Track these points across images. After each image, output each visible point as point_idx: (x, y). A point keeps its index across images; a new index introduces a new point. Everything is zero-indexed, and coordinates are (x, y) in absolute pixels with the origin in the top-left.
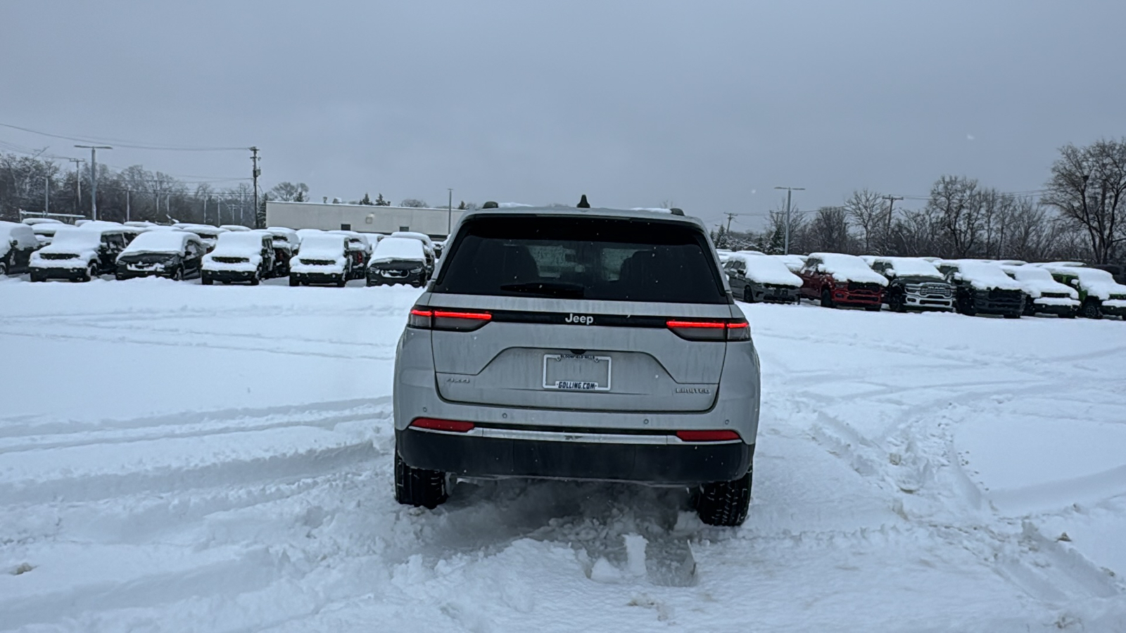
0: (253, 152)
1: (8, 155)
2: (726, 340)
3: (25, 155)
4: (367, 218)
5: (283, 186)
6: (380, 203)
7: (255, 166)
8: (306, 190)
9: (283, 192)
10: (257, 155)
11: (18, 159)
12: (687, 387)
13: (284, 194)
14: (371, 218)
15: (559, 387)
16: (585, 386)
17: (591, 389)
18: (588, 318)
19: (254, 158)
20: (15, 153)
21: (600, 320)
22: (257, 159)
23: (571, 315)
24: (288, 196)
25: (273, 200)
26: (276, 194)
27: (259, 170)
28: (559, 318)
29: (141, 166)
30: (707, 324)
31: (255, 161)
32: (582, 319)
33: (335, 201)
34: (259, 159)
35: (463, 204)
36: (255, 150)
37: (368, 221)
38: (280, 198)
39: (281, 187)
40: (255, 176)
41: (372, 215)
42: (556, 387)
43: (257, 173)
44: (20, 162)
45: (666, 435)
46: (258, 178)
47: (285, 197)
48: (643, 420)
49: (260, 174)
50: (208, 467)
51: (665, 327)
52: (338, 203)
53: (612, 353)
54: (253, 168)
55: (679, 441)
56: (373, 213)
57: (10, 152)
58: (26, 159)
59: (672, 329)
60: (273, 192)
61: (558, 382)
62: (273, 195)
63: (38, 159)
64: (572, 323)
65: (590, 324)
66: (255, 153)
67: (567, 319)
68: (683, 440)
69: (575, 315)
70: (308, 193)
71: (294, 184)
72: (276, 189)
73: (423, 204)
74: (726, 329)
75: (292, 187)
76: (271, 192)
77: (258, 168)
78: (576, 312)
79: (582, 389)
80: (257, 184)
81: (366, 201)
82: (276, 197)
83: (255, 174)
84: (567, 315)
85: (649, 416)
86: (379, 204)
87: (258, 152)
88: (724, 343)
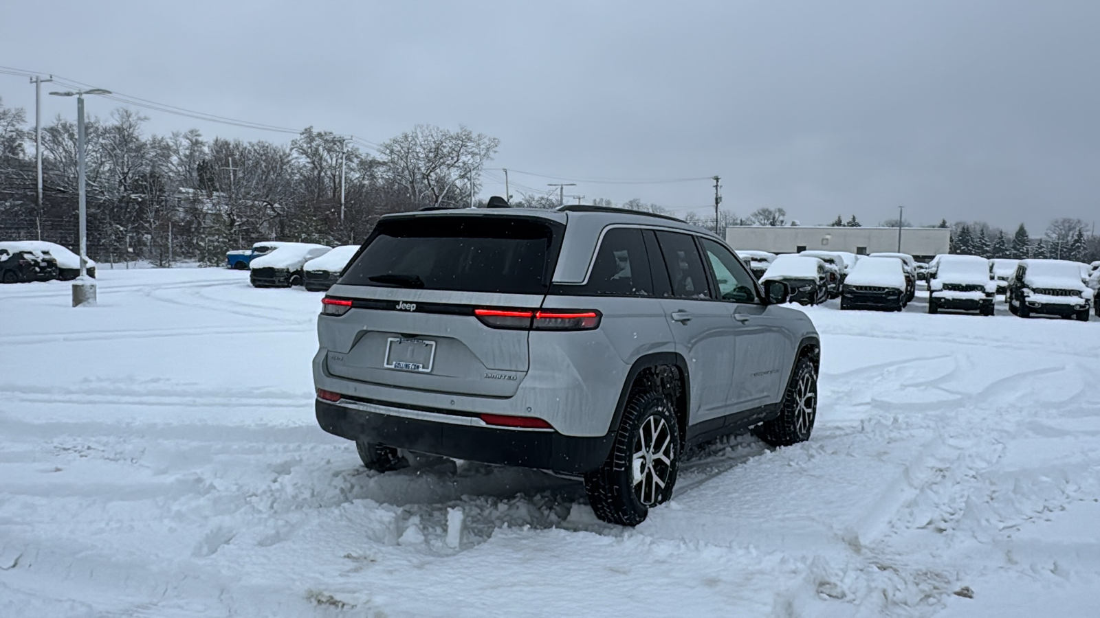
0: (715, 181)
1: (529, 196)
2: (530, 329)
3: (540, 196)
4: (823, 240)
5: (761, 212)
6: (853, 223)
7: (717, 194)
8: (783, 215)
9: (761, 217)
10: (719, 184)
11: (536, 199)
12: (495, 373)
13: (761, 220)
14: (827, 239)
15: (395, 367)
16: (413, 367)
17: (416, 370)
18: (412, 305)
19: (717, 186)
20: (534, 194)
21: (422, 308)
22: (718, 187)
23: (401, 303)
24: (766, 221)
25: (751, 225)
26: (753, 219)
27: (721, 198)
28: (391, 305)
29: (639, 199)
30: (509, 312)
31: (717, 189)
32: (407, 306)
33: (793, 224)
34: (721, 186)
35: (944, 222)
36: (717, 179)
37: (825, 242)
38: (758, 223)
39: (759, 213)
40: (717, 203)
41: (828, 237)
42: (392, 367)
43: (719, 201)
44: (538, 201)
45: (472, 416)
46: (719, 205)
47: (763, 222)
48: (450, 401)
49: (721, 201)
50: (296, 428)
51: (473, 314)
52: (796, 225)
53: (437, 339)
54: (715, 196)
55: (483, 424)
56: (829, 234)
57: (530, 194)
58: (542, 198)
59: (479, 317)
60: (751, 217)
61: (394, 363)
62: (751, 221)
63: (550, 198)
64: (401, 310)
65: (414, 311)
66: (717, 181)
67: (397, 307)
68: (487, 423)
69: (404, 302)
70: (785, 217)
71: (772, 209)
72: (755, 215)
73: (906, 224)
74: (533, 318)
75: (770, 213)
76: (749, 218)
77: (719, 196)
78: (405, 300)
79: (410, 369)
80: (718, 210)
81: (839, 223)
82: (754, 223)
83: (717, 200)
84: (398, 302)
85: (454, 397)
86: (853, 226)
87: (720, 180)
88: (527, 332)
